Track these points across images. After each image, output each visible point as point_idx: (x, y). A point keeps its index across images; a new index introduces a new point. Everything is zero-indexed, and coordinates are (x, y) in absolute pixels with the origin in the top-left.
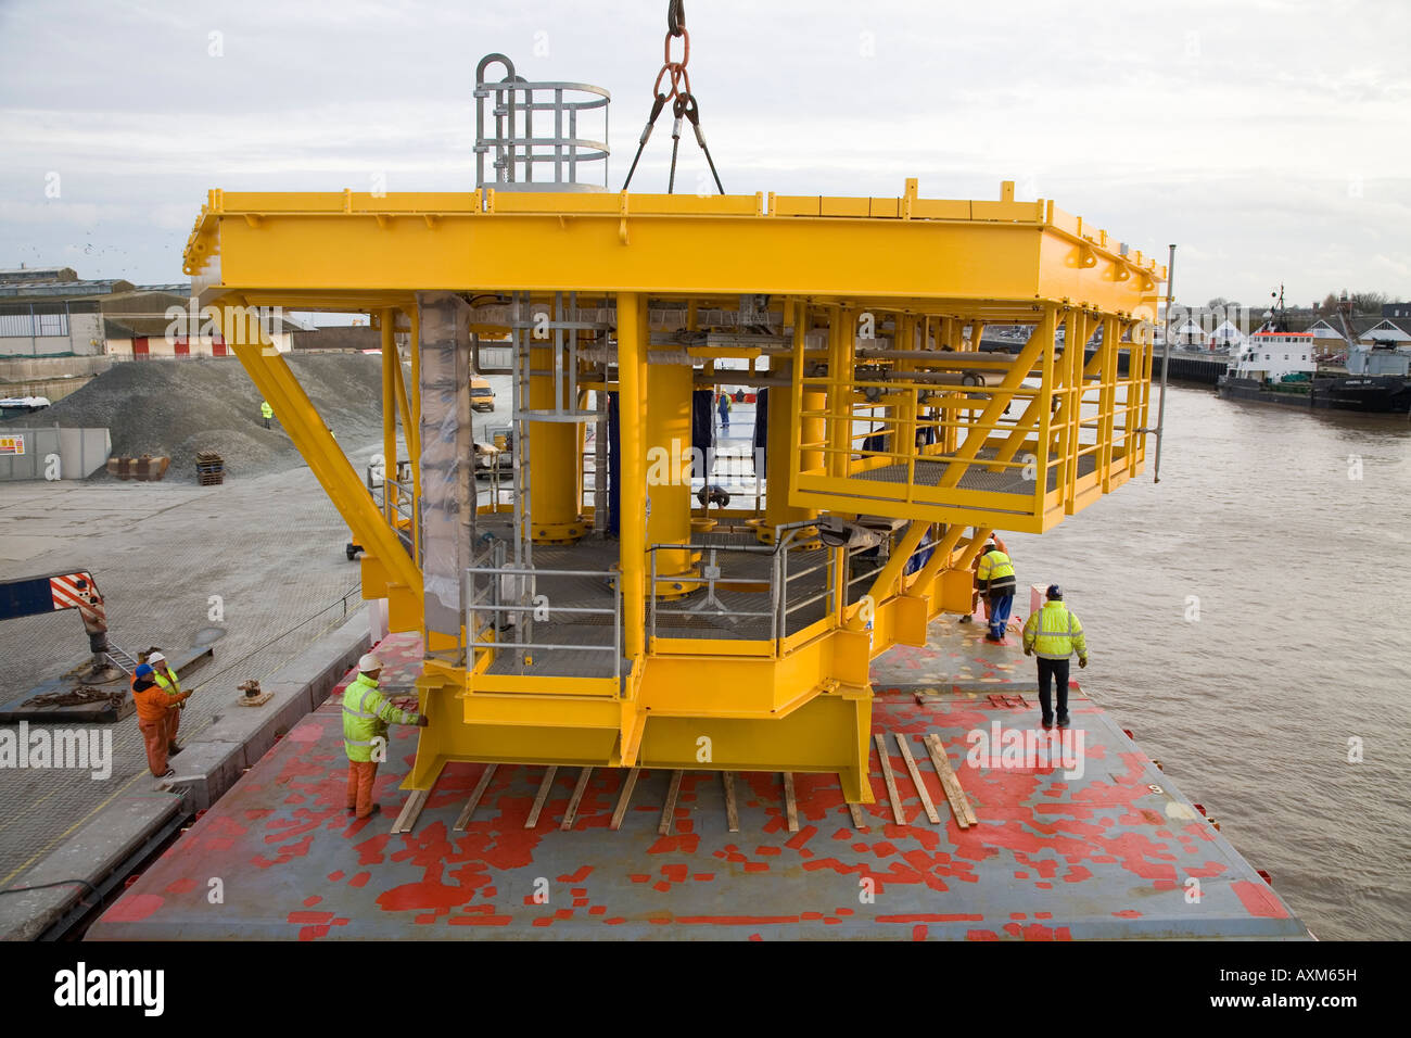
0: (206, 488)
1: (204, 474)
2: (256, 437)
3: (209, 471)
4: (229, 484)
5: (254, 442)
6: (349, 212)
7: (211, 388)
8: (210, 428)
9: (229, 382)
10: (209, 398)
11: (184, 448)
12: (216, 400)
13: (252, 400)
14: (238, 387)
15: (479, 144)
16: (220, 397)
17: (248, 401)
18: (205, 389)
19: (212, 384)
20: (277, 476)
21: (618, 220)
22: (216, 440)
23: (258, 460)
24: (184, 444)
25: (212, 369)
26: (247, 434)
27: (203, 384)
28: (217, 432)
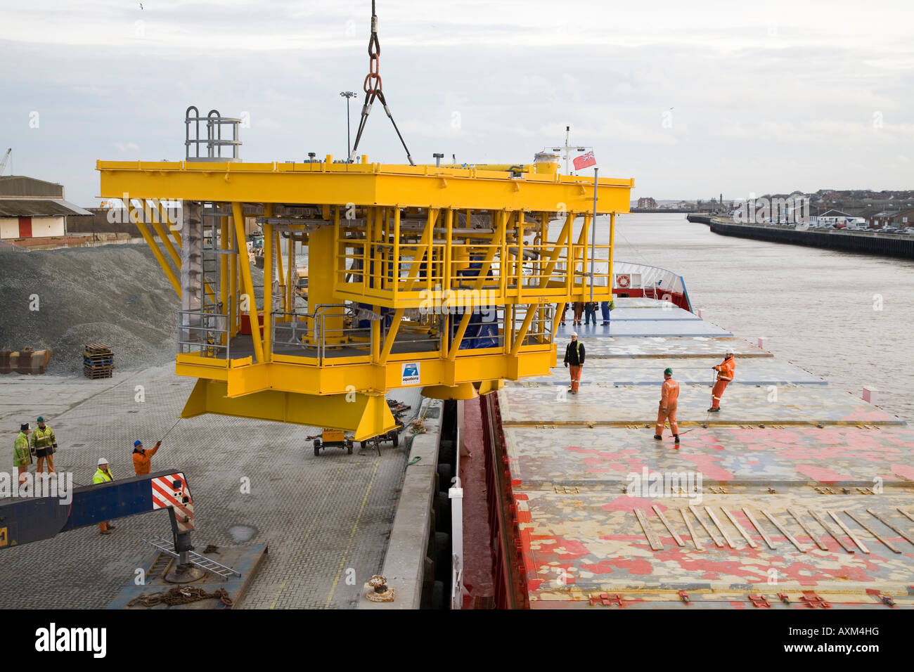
0: (96, 381)
1: (94, 367)
2: (130, 330)
3: (98, 364)
4: (117, 376)
5: (130, 335)
6: (140, 170)
7: (79, 279)
8: (87, 321)
9: (92, 273)
10: (79, 290)
11: (65, 341)
12: (87, 293)
13: (117, 292)
14: (102, 279)
15: (187, 142)
16: (88, 289)
17: (114, 292)
18: (75, 280)
19: (80, 276)
20: (160, 369)
21: (225, 173)
22: (95, 333)
23: (136, 353)
24: (64, 336)
25: (76, 261)
26: (122, 327)
27: (72, 276)
28: (95, 324)
